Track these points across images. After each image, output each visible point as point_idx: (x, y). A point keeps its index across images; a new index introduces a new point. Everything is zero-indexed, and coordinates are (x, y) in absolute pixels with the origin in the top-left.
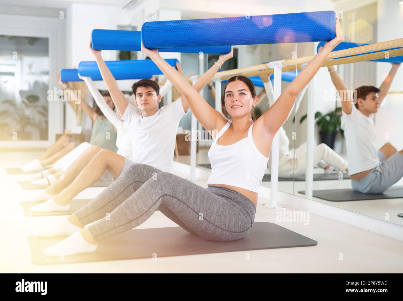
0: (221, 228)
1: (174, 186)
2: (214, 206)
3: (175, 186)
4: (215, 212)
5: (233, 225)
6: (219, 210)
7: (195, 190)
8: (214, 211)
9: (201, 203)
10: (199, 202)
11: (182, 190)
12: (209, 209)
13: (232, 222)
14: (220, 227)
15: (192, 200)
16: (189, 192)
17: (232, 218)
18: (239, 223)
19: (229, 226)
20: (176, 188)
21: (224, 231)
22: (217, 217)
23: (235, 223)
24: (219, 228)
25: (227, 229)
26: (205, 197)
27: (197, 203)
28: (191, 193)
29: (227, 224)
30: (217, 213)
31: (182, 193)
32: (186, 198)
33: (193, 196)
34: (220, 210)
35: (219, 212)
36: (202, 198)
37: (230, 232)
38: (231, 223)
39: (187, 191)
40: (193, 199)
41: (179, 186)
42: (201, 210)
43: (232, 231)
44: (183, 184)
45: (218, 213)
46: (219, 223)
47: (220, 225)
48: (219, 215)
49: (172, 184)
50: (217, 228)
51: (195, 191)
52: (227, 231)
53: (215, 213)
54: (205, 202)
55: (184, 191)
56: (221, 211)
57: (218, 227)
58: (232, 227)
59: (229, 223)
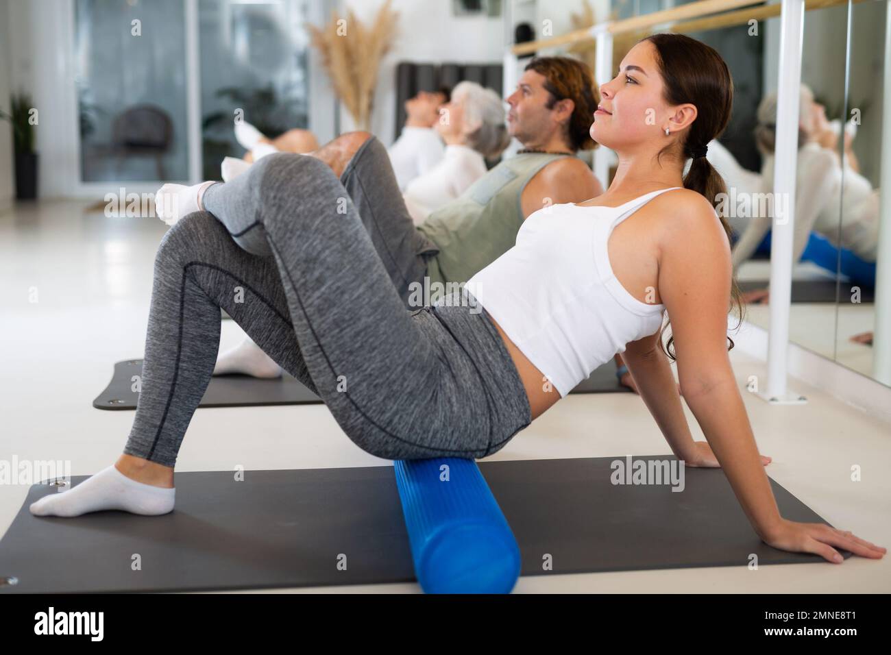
0: (364, 415)
1: (286, 225)
2: (373, 354)
3: (290, 227)
4: (366, 370)
5: (407, 423)
6: (385, 372)
7: (339, 284)
8: (365, 367)
9: (336, 323)
10: (331, 318)
11: (302, 255)
12: (351, 353)
13: (407, 414)
14: (363, 410)
15: (315, 298)
16: (317, 274)
17: (413, 406)
18: (432, 422)
19: (391, 421)
20: (288, 235)
21: (372, 426)
22: (365, 384)
23: (416, 419)
24: (360, 412)
25: (383, 425)
26: (359, 319)
27: (324, 315)
28: (320, 281)
29: (388, 415)
30: (370, 375)
31: (298, 260)
32: (302, 280)
33: (323, 293)
34: (388, 374)
35: (377, 377)
36: (347, 317)
37: (391, 435)
38: (401, 417)
39: (314, 269)
40: (318, 298)
41: (299, 236)
42: (329, 339)
43: (398, 435)
44: (318, 241)
45: (373, 378)
46: (363, 400)
47: (365, 406)
48: (375, 383)
49: (283, 216)
50: (354, 407)
51: (338, 288)
52: (383, 430)
53: (367, 372)
54: (349, 332)
55: (306, 261)
56: (388, 379)
57: (358, 408)
58: (401, 426)
59: (396, 413)
